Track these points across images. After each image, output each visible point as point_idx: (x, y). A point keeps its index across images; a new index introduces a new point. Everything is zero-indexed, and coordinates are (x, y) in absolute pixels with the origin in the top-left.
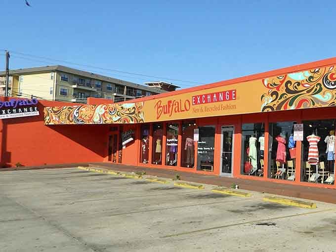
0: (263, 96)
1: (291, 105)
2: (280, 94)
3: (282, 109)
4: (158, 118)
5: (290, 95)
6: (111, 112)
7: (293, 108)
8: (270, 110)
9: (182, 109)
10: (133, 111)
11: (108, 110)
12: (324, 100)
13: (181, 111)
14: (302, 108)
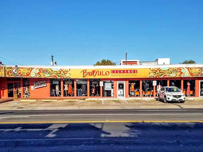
0: (150, 73)
1: (161, 76)
2: (157, 73)
3: (158, 77)
4: (83, 77)
5: (161, 74)
6: (44, 72)
7: (162, 77)
8: (152, 77)
9: (103, 74)
10: (59, 72)
11: (41, 71)
12: (173, 76)
13: (103, 75)
14: (165, 77)
